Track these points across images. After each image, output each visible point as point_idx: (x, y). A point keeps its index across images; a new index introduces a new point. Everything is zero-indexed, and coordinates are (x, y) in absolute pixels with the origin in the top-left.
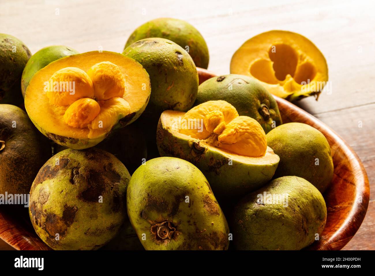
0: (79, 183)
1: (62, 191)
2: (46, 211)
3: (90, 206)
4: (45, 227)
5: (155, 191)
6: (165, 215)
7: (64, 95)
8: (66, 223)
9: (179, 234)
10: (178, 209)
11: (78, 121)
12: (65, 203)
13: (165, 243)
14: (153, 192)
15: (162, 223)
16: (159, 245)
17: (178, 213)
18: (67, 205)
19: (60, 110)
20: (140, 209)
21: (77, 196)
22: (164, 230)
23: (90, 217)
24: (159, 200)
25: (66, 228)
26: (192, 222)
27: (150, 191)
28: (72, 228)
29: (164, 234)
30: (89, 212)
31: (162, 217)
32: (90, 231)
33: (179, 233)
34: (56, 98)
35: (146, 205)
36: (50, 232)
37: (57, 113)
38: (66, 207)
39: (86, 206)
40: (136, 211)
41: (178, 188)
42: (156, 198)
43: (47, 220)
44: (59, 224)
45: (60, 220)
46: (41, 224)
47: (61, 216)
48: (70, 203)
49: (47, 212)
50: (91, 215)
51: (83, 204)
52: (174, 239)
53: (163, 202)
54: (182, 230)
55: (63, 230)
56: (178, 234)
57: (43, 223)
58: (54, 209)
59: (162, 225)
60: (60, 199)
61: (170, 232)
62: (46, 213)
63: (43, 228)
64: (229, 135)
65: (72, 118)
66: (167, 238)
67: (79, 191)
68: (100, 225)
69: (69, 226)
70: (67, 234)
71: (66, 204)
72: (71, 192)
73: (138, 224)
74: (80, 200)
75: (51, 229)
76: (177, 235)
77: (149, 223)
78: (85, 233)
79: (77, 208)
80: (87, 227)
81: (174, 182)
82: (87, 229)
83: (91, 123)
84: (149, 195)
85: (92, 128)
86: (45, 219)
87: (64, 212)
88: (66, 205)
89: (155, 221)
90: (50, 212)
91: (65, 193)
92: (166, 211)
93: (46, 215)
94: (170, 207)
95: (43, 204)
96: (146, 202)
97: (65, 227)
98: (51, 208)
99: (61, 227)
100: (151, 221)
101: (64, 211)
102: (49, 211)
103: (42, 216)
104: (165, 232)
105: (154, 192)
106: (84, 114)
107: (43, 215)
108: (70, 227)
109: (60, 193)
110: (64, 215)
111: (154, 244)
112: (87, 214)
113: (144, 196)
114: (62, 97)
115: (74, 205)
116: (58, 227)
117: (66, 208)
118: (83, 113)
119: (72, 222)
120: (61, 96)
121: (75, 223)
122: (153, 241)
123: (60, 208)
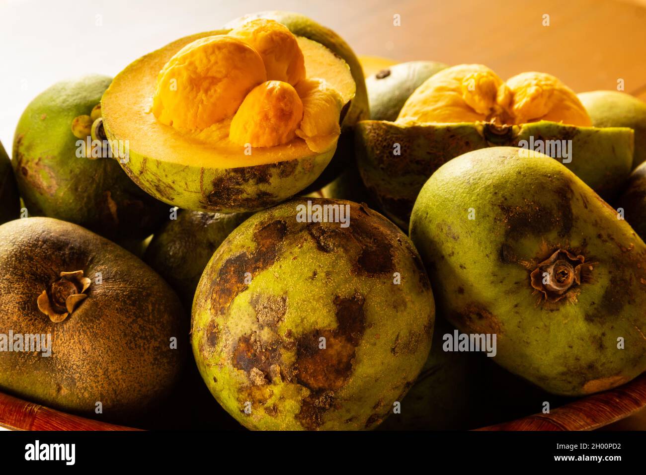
0: (339, 246)
1: (315, 274)
2: (290, 334)
3: (385, 283)
4: (296, 376)
5: (512, 195)
6: (553, 236)
7: (219, 90)
8: (350, 340)
9: (593, 268)
10: (572, 214)
11: (275, 130)
12: (332, 294)
13: (570, 299)
14: (508, 198)
15: (554, 256)
16: (558, 310)
17: (574, 223)
18: (339, 297)
19: (214, 131)
20: (497, 245)
21: (352, 271)
22: (561, 269)
23: (395, 307)
24: (530, 210)
25: (351, 352)
26: (605, 237)
27: (503, 199)
28: (365, 346)
29: (564, 279)
30: (387, 296)
31: (549, 242)
32: (400, 341)
33: (591, 265)
34: (198, 107)
35: (506, 232)
36: (312, 381)
37: (210, 139)
38: (338, 303)
39: (379, 286)
40: (487, 255)
41: (550, 177)
42: (522, 208)
43: (299, 355)
44: (332, 348)
45: (334, 337)
46: (285, 372)
47: (334, 326)
48: (344, 290)
49: (296, 335)
50: (394, 301)
51: (370, 282)
52: (587, 282)
53: (539, 210)
54: (595, 256)
55: (345, 360)
56: (591, 268)
57: (290, 368)
58: (312, 320)
59: (555, 260)
60: (318, 289)
61: (576, 268)
62: (292, 340)
63: (291, 381)
64: (534, 99)
65: (261, 127)
66: (574, 286)
67: (350, 260)
68: (413, 321)
69: (356, 344)
70: (356, 365)
71: (336, 295)
72: (333, 267)
73: (495, 287)
74: (361, 278)
75: (315, 370)
76: (590, 271)
77: (524, 268)
78: (393, 350)
79: (362, 295)
80: (393, 333)
81: (535, 169)
82: (394, 337)
83: (299, 126)
84: (504, 208)
85: (307, 137)
86: (293, 354)
87: (337, 315)
88: (337, 297)
89: (536, 259)
90: (303, 332)
91: (323, 275)
92: (552, 228)
93: (294, 344)
94: (557, 215)
95: (278, 322)
96: (504, 225)
97: (348, 349)
98: (302, 321)
99: (339, 354)
100: (527, 263)
101: (338, 313)
102: (300, 329)
103: (282, 351)
104: (563, 274)
105: (511, 199)
106: (284, 108)
107: (285, 347)
108: (360, 345)
109: (312, 279)
110: (340, 322)
111: (544, 312)
112: (386, 301)
113: (492, 215)
114: (212, 100)
115: (353, 292)
116: (332, 356)
117: (339, 305)
118: (282, 105)
119: (362, 330)
120: (211, 96)
121: (368, 331)
122: (542, 309)
123: (325, 311)
